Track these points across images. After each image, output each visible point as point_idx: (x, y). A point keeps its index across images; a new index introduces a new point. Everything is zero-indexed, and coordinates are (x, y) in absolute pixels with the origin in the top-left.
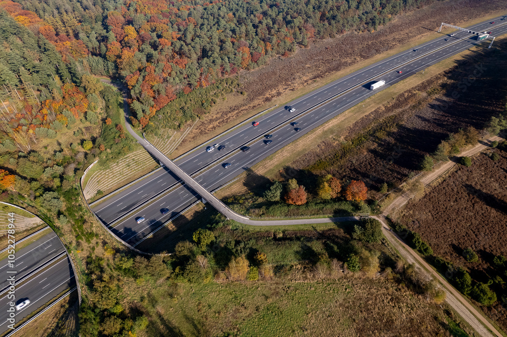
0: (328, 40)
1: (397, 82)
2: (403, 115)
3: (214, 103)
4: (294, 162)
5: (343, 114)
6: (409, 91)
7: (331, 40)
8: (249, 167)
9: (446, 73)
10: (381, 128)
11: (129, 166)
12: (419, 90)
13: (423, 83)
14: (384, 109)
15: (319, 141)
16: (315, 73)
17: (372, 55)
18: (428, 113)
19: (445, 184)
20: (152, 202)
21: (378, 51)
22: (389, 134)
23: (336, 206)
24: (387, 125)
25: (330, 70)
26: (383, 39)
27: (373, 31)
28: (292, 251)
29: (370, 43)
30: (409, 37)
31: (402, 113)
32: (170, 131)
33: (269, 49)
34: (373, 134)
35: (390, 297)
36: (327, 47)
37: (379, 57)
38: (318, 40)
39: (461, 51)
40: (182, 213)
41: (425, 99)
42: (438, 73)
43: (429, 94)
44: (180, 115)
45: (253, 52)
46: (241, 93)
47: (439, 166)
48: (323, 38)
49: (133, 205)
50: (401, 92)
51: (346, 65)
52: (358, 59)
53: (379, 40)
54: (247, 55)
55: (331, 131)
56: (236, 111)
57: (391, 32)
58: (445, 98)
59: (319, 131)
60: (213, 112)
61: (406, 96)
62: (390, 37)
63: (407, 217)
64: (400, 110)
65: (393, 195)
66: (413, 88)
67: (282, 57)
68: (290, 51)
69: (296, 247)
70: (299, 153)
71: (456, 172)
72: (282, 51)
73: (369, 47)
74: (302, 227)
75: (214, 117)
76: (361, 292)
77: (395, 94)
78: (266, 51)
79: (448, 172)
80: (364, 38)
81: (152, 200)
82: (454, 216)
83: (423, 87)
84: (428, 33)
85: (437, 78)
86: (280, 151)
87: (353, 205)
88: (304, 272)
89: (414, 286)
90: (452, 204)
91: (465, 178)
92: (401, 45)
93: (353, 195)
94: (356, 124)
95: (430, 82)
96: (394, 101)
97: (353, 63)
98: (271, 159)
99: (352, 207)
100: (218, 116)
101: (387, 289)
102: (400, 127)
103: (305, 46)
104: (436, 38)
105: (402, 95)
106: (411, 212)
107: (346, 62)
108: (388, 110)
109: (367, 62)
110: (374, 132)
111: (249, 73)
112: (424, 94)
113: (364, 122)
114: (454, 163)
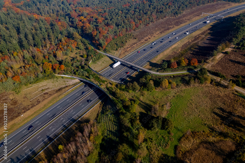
0: (161, 20)
1: (192, 32)
2: (199, 42)
3: (126, 42)
4: (165, 58)
5: (177, 43)
6: (198, 35)
7: (162, 20)
8: (149, 61)
9: (209, 29)
10: (192, 47)
11: (103, 62)
12: (201, 35)
13: (202, 33)
14: (191, 41)
15: (172, 52)
16: (160, 31)
17: (179, 25)
18: (207, 42)
19: (222, 60)
20: (118, 73)
21: (181, 23)
22: (195, 48)
23: (188, 67)
24: (194, 46)
25: (166, 30)
26: (181, 19)
27: (177, 17)
28: (179, 80)
29: (177, 21)
30: (191, 18)
31: (198, 42)
32: (114, 51)
33: (141, 23)
34: (190, 49)
35: (216, 90)
36: (161, 22)
37: (182, 25)
38: (158, 20)
39: (212, 22)
40: (131, 75)
41: (204, 37)
42: (206, 29)
43: (206, 36)
44: (116, 46)
45: (136, 24)
46: (135, 39)
47: (218, 55)
48: (159, 19)
49: (111, 74)
50: (195, 36)
51: (171, 28)
52: (175, 26)
53: (180, 20)
54: (134, 25)
55: (175, 48)
56: (136, 45)
57: (184, 17)
58: (212, 37)
59: (170, 49)
60: (127, 45)
61: (197, 37)
62: (184, 19)
63: (213, 69)
64: (197, 41)
65: (206, 64)
66: (199, 34)
67: (146, 26)
68: (149, 23)
69: (180, 79)
70: (166, 56)
71: (225, 56)
72: (146, 24)
73: (177, 22)
74: (179, 74)
75: (128, 47)
76: (206, 89)
77: (193, 36)
78: (140, 24)
79: (222, 56)
80: (174, 19)
81: (118, 72)
82: (229, 68)
83: (202, 34)
84: (198, 17)
85: (207, 31)
86: (159, 55)
87: (194, 66)
88: (185, 86)
89: (223, 86)
90: (227, 65)
91: (229, 58)
92: (189, 21)
93: (193, 63)
94: (183, 46)
95: (204, 32)
96: (194, 38)
97: (173, 27)
98: (157, 58)
99: (193, 67)
100: (130, 46)
101: (214, 88)
102: (199, 46)
103: (154, 22)
104: (201, 18)
105: (196, 36)
106: (214, 68)
107: (170, 27)
108: (192, 41)
109: (179, 27)
110: (190, 48)
111: (135, 32)
112: (204, 36)
113: (185, 45)
114: (223, 54)
